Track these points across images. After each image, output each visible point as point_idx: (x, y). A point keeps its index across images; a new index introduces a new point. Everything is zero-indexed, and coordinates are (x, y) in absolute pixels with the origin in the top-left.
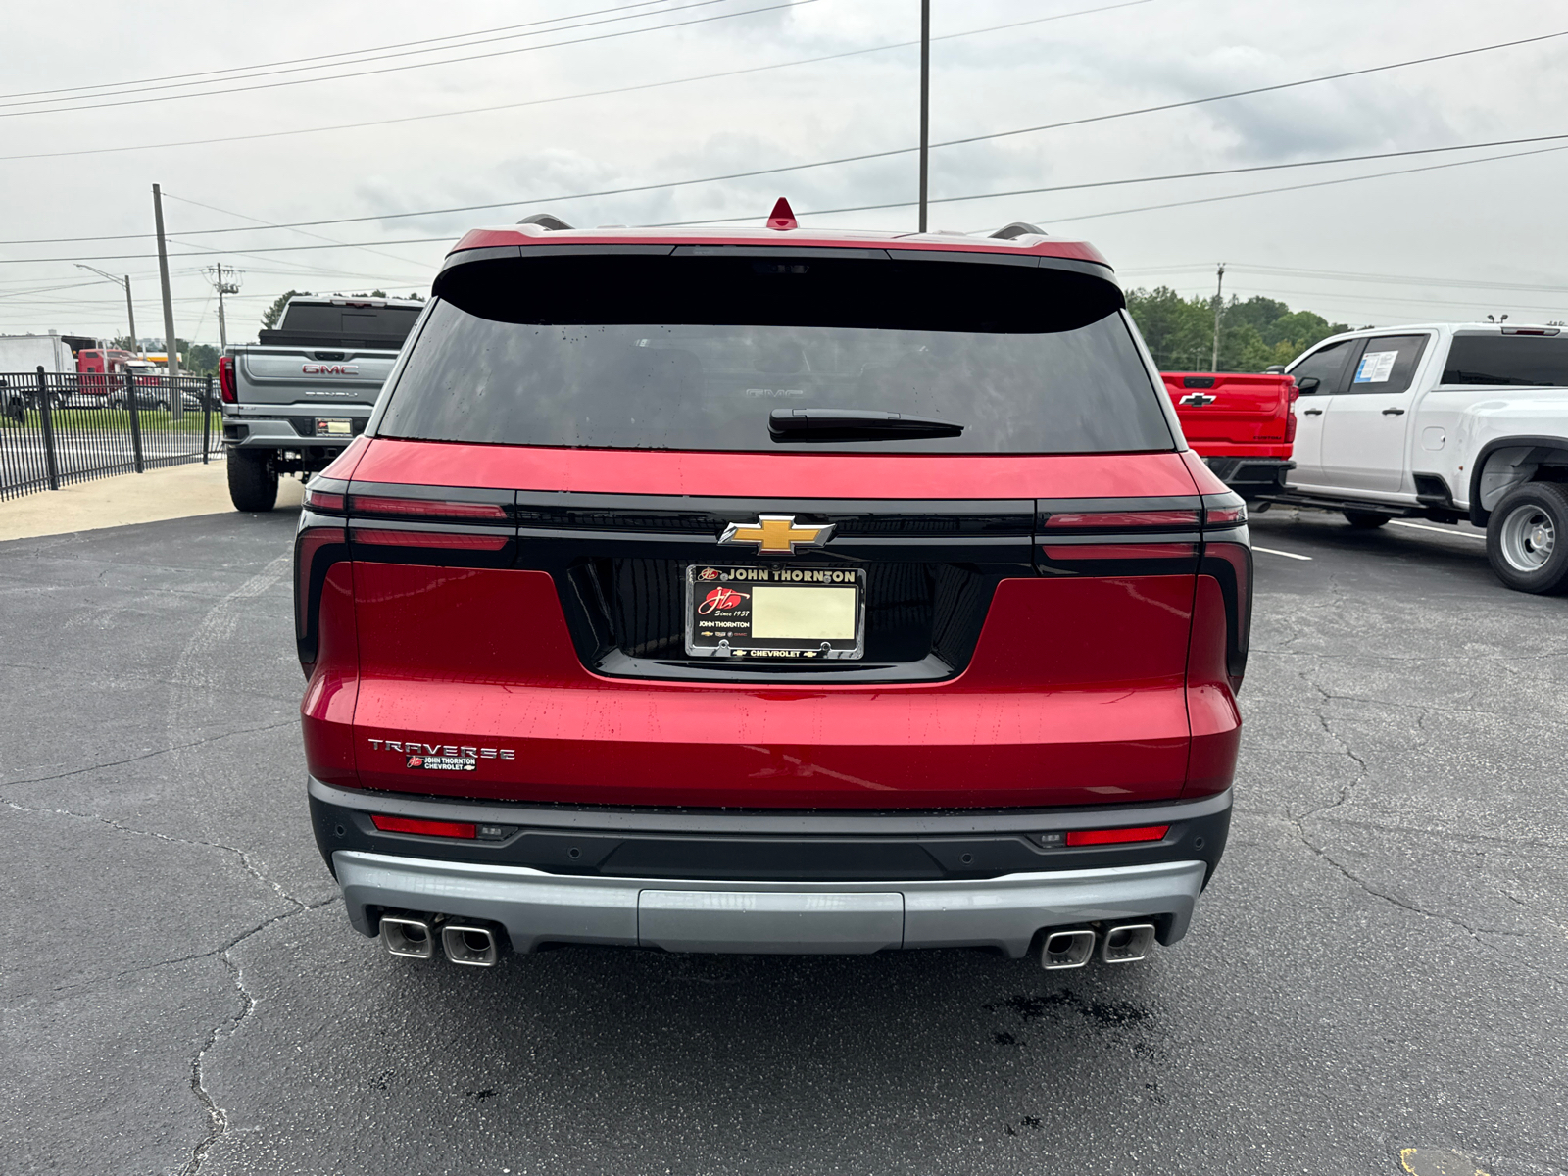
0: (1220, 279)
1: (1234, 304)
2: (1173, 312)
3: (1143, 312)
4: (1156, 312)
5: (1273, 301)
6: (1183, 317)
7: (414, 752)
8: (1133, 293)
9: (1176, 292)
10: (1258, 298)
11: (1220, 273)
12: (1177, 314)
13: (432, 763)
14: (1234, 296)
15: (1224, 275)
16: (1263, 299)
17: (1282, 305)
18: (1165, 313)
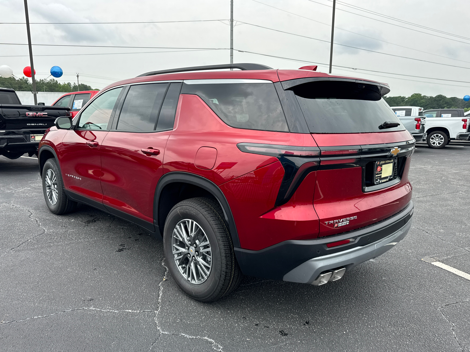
0: (78, 78)
1: (75, 86)
2: (57, 87)
3: (47, 87)
4: (51, 87)
5: (86, 85)
6: (61, 89)
7: (336, 223)
8: (43, 80)
9: (58, 81)
10: (82, 84)
11: (78, 76)
12: (59, 88)
13: (340, 225)
14: (74, 83)
15: (79, 77)
16: (83, 85)
17: (89, 87)
18: (55, 87)
